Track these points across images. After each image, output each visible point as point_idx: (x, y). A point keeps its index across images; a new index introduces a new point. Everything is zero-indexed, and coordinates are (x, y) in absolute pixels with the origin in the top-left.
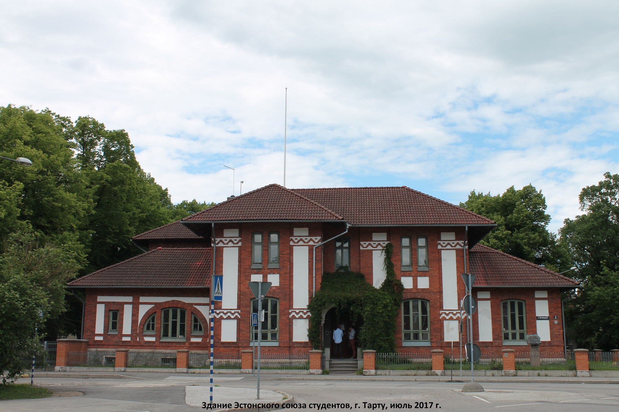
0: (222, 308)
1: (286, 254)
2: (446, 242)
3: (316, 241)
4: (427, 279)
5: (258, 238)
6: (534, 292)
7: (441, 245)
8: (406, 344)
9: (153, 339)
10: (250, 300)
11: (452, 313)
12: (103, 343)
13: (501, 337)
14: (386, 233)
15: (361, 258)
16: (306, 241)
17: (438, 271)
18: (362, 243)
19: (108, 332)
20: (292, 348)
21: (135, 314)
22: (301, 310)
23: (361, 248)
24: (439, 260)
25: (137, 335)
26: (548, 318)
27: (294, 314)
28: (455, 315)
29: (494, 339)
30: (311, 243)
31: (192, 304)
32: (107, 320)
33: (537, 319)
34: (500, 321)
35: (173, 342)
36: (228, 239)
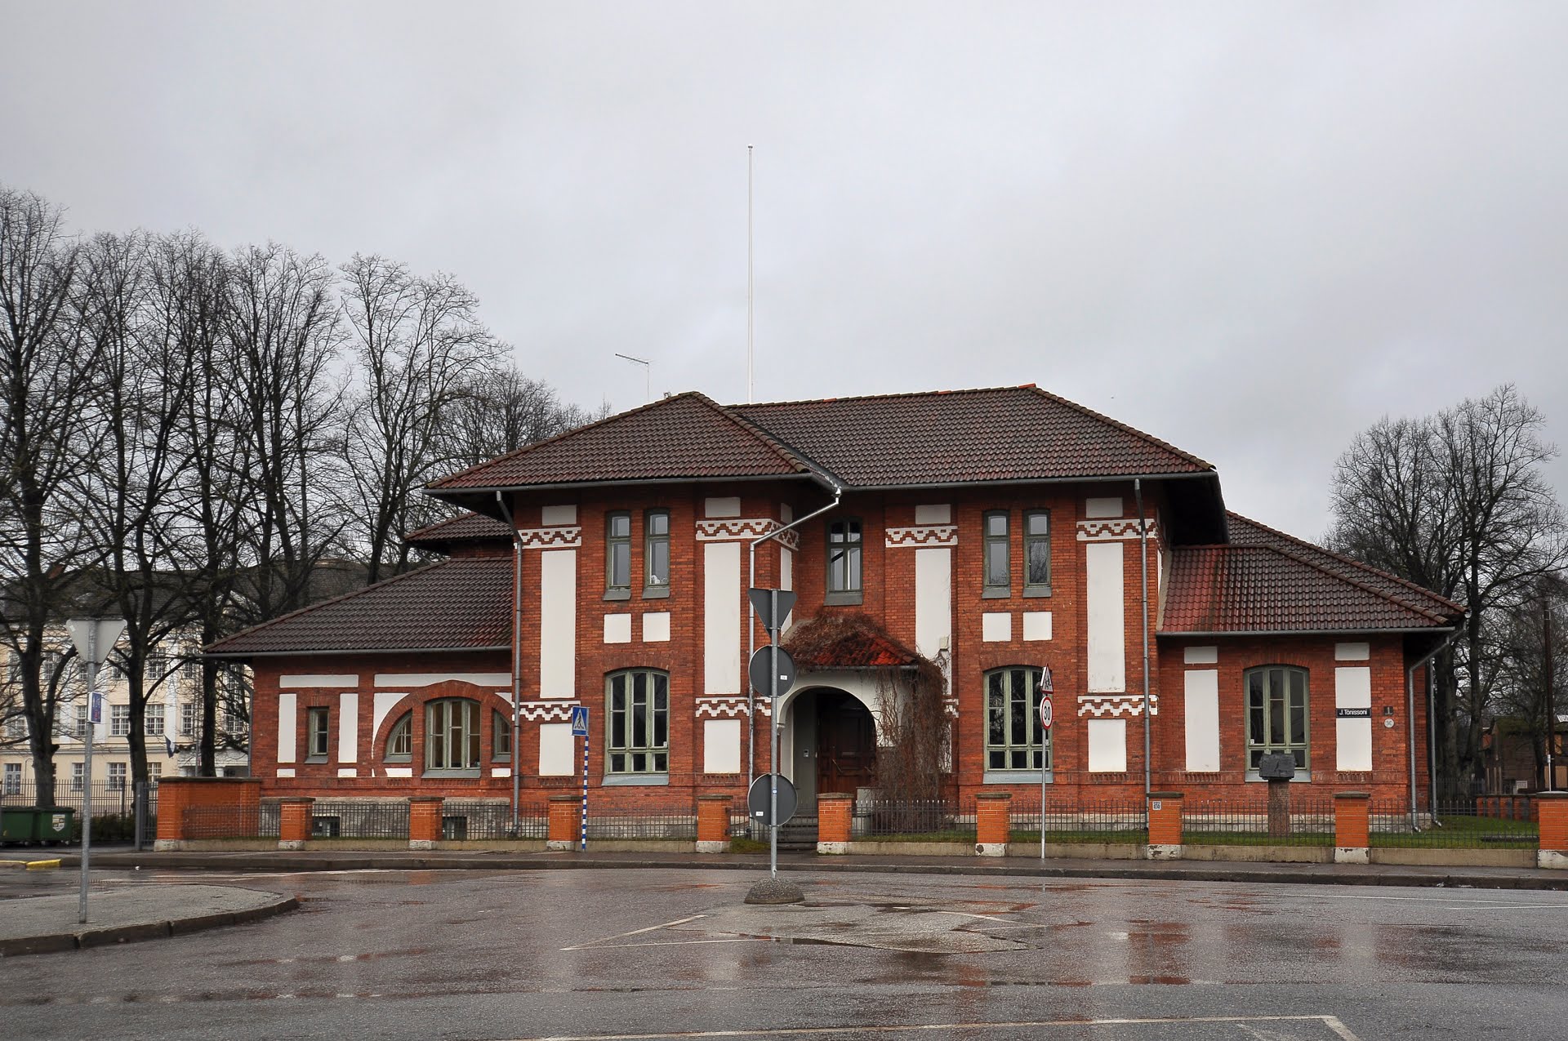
0: (542, 697)
1: (686, 563)
2: (1100, 524)
3: (759, 529)
4: (1047, 617)
5: (622, 525)
6: (1333, 646)
7: (1085, 530)
8: (992, 777)
9: (407, 773)
10: (601, 675)
11: (1110, 701)
12: (295, 784)
13: (1244, 760)
14: (949, 505)
15: (888, 570)
16: (735, 529)
17: (1074, 597)
18: (890, 531)
19: (307, 757)
20: (702, 789)
21: (365, 715)
22: (723, 698)
23: (888, 544)
24: (1080, 569)
25: (372, 764)
26: (1368, 713)
27: (705, 707)
28: (1116, 705)
29: (1223, 765)
30: (747, 534)
31: (493, 690)
32: (303, 731)
33: (1340, 716)
34: (1242, 720)
35: (451, 780)
36: (553, 531)
